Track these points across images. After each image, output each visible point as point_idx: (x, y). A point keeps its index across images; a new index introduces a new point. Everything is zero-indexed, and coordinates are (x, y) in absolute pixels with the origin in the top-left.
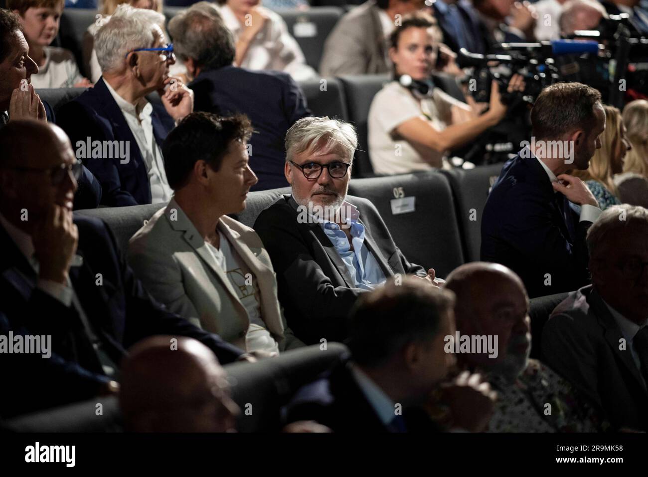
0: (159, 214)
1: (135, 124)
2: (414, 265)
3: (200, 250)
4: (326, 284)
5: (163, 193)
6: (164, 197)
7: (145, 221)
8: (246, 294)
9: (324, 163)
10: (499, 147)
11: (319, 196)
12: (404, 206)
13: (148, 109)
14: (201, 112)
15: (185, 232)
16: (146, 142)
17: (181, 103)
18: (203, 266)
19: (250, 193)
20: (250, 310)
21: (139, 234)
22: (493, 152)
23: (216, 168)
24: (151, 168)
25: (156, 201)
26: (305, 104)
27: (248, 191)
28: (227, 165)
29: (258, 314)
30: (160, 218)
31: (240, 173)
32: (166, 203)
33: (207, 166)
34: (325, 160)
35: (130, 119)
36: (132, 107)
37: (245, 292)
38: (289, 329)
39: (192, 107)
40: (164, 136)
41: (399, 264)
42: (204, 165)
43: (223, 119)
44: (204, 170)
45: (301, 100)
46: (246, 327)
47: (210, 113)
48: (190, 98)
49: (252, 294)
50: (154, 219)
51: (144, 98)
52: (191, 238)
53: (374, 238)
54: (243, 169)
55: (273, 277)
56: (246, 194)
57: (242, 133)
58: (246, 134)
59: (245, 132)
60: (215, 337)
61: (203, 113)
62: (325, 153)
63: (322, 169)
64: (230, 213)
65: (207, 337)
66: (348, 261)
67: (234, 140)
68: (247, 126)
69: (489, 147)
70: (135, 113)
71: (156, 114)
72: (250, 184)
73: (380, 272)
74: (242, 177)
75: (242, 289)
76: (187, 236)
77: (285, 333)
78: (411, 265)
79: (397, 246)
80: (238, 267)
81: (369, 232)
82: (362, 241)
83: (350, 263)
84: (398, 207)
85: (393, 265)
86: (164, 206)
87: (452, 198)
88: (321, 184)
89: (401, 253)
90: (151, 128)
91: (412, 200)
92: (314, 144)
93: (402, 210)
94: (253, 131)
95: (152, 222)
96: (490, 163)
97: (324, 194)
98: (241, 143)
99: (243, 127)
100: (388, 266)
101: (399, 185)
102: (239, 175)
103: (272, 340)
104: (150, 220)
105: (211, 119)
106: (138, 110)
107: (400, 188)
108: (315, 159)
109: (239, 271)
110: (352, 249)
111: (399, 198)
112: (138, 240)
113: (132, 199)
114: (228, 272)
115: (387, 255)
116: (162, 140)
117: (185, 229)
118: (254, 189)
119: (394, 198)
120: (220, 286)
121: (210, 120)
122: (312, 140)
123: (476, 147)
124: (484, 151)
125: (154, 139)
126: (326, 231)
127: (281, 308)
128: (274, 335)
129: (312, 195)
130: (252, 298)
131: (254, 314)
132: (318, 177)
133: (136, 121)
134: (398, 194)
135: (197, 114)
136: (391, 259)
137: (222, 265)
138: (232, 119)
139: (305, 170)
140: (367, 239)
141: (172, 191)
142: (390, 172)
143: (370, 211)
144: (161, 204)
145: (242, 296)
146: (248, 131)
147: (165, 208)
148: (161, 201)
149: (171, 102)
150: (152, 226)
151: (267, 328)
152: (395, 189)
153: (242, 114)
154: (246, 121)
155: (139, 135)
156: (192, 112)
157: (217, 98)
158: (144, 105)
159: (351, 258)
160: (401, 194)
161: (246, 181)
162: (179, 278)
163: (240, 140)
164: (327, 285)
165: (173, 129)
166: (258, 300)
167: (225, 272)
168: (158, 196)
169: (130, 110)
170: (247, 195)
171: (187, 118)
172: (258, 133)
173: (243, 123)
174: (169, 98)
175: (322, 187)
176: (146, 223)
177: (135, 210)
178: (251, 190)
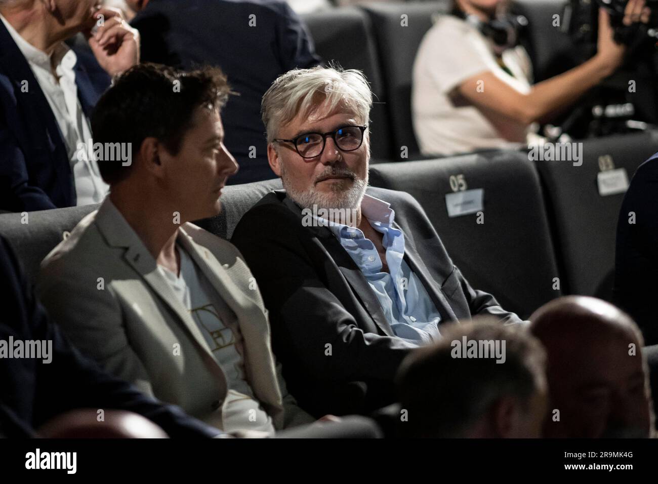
0: (86, 222)
1: (50, 83)
2: (482, 293)
3: (149, 277)
4: (351, 325)
5: (93, 189)
6: (95, 195)
7: (65, 233)
8: (221, 343)
9: (326, 131)
10: (612, 111)
11: (327, 182)
12: (466, 203)
13: (70, 59)
14: (150, 64)
15: (126, 249)
16: (67, 111)
17: (120, 50)
18: (156, 301)
19: (227, 187)
20: (229, 368)
21: (56, 254)
22: (604, 118)
23: (174, 148)
24: (75, 149)
25: (83, 201)
26: (311, 47)
27: (223, 185)
28: (190, 145)
29: (241, 376)
30: (89, 228)
31: (210, 156)
32: (97, 205)
33: (161, 146)
34: (327, 126)
35: (42, 75)
36: (45, 57)
37: (220, 341)
38: (290, 396)
39: (138, 55)
40: (94, 100)
41: (460, 292)
42: (156, 145)
43: (184, 75)
44: (156, 153)
45: (304, 42)
46: (223, 396)
47: (163, 66)
48: (134, 42)
49: (230, 344)
50: (78, 230)
51: (62, 43)
52: (136, 258)
53: (418, 252)
54: (216, 151)
55: (264, 317)
56: (220, 189)
57: (213, 96)
58: (220, 96)
59: (219, 94)
60: (175, 409)
61: (153, 64)
62: (325, 116)
63: (325, 141)
64: (195, 219)
65: (162, 409)
66: (378, 287)
67: (201, 106)
68: (222, 84)
69: (597, 111)
70: (49, 67)
71: (82, 67)
72: (226, 173)
73: (430, 304)
74: (214, 163)
75: (215, 335)
76: (130, 256)
77: (285, 403)
78: (477, 293)
79: (454, 263)
80: (208, 303)
81: (412, 243)
82: (401, 256)
83: (382, 292)
84: (456, 205)
85: (449, 293)
86: (94, 209)
87: (540, 190)
88: (327, 164)
89: (461, 275)
90: (74, 88)
91: (478, 195)
92: (307, 103)
93: (463, 210)
94: (230, 92)
95: (75, 235)
96: (600, 134)
97: (333, 178)
98: (213, 110)
99: (215, 86)
100: (441, 296)
101: (458, 171)
102: (209, 160)
103: (263, 414)
104: (73, 232)
105: (166, 73)
106: (54, 61)
107: (461, 176)
108: (311, 127)
109: (210, 308)
110: (385, 268)
111: (459, 191)
112: (54, 263)
113: (46, 199)
114: (194, 311)
115: (439, 278)
116: (91, 107)
117: (127, 245)
118: (233, 180)
119: (451, 191)
120: (181, 333)
121: (164, 76)
122: (302, 99)
123: (578, 112)
124: (591, 116)
125: (80, 107)
126: (345, 242)
127: (277, 365)
128: (266, 406)
129: (316, 183)
130: (231, 350)
131: (235, 375)
132: (321, 153)
133: (52, 79)
134: (456, 184)
135: (144, 67)
136: (446, 284)
137: (185, 301)
138: (198, 75)
139: (298, 147)
140: (408, 253)
141: (108, 187)
142: (445, 151)
143: (410, 211)
144: (91, 206)
145: (215, 347)
146: (223, 92)
147: (96, 212)
148: (90, 201)
149: (105, 49)
150: (75, 241)
151: (255, 396)
152: (452, 178)
153: (214, 66)
154: (219, 76)
155: (57, 100)
156: (138, 63)
157: (176, 42)
158: (64, 53)
159: (383, 283)
160: (461, 185)
161: (220, 169)
162: (118, 319)
163: (210, 107)
164: (352, 327)
165: (107, 90)
166: (241, 351)
167: (188, 311)
168: (85, 194)
169: (41, 62)
170: (222, 190)
171: (127, 74)
172: (239, 94)
173: (215, 79)
174: (102, 42)
175: (328, 169)
176: (67, 236)
177: (51, 217)
178: (230, 182)
